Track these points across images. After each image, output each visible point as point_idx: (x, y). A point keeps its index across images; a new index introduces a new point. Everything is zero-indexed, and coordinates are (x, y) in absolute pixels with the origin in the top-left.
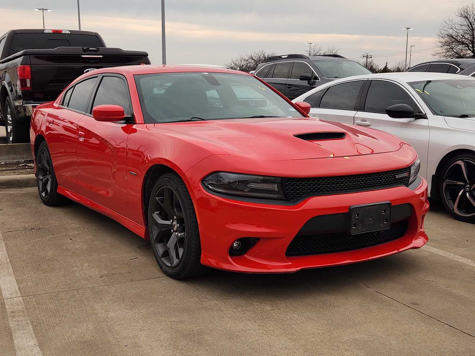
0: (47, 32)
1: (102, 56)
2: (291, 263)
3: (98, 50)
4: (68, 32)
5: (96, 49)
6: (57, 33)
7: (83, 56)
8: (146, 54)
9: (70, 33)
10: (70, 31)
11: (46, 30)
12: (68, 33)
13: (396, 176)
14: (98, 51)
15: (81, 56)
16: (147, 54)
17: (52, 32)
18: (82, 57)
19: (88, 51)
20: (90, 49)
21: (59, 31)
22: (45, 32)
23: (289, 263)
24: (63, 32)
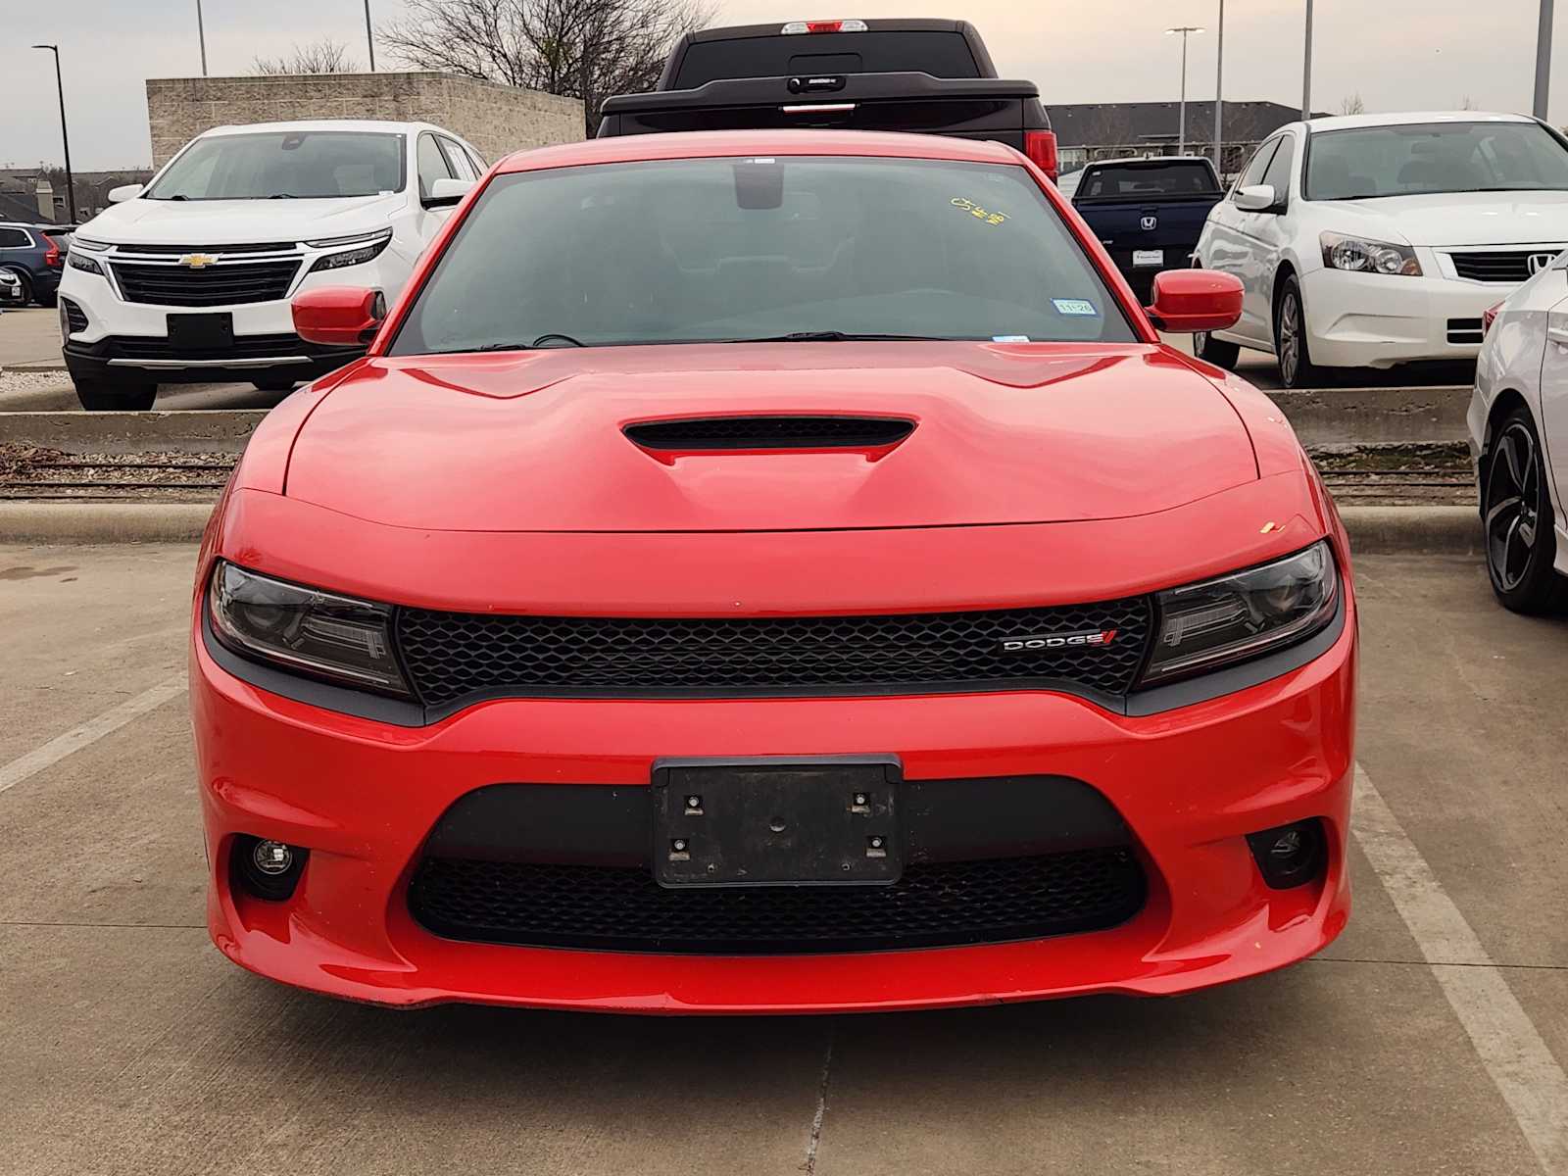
0: (789, 32)
1: (852, 106)
2: (415, 970)
3: (841, 84)
4: (862, 27)
5: (833, 81)
6: (824, 32)
7: (786, 109)
8: (1029, 89)
9: (866, 28)
10: (865, 21)
11: (787, 27)
12: (860, 29)
13: (1002, 639)
14: (842, 88)
15: (780, 108)
16: (1035, 89)
17: (806, 30)
18: (783, 111)
19: (805, 90)
20: (811, 81)
21: (832, 25)
22: (783, 32)
23: (403, 964)
24: (843, 28)
